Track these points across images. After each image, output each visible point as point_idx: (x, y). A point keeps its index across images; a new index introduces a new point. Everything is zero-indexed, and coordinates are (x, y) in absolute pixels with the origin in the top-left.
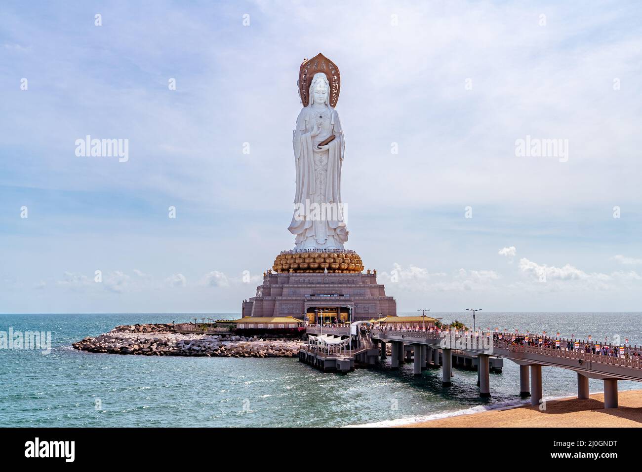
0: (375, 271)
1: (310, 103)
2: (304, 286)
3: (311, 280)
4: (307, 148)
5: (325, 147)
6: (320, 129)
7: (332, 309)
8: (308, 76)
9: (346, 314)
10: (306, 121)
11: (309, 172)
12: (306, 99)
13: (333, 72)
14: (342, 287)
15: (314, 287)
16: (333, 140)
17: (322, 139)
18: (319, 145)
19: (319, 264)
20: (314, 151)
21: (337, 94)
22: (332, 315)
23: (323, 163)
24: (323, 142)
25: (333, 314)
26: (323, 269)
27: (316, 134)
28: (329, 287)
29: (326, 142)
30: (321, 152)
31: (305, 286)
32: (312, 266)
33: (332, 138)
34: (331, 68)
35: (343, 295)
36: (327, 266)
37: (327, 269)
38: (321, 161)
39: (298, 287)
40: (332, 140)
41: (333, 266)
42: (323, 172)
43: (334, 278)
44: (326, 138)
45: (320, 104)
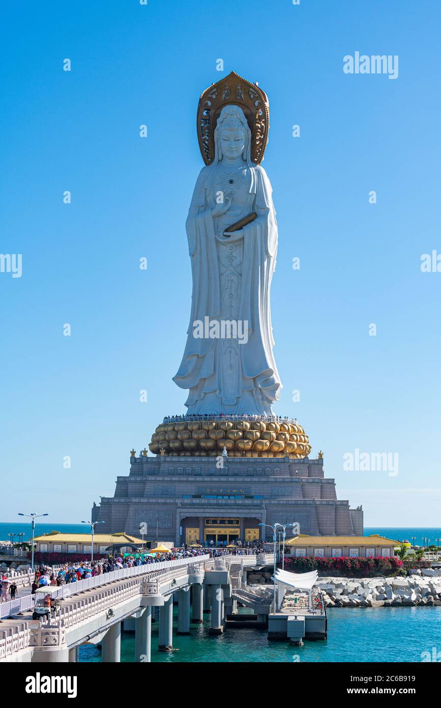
0: (321, 455)
1: (217, 157)
2: (182, 479)
3: (197, 468)
4: (207, 236)
5: (237, 235)
6: (230, 201)
7: (230, 522)
8: (212, 112)
9: (257, 530)
10: (206, 189)
11: (209, 278)
12: (208, 151)
13: (256, 104)
14: (252, 482)
15: (199, 482)
16: (252, 220)
17: (234, 220)
18: (226, 231)
19: (216, 441)
20: (217, 242)
21: (263, 141)
22: (231, 532)
23: (234, 263)
24: (233, 226)
25: (232, 530)
26: (221, 450)
27: (223, 211)
28: (227, 482)
29: (239, 226)
30: (230, 242)
31: (185, 479)
32: (203, 444)
33: (251, 218)
34: (252, 96)
35: (252, 497)
36: (230, 445)
37: (228, 450)
38: (231, 258)
39: (172, 481)
40: (249, 222)
41: (241, 445)
42: (235, 278)
43: (239, 466)
44: (240, 218)
45: (232, 159)
